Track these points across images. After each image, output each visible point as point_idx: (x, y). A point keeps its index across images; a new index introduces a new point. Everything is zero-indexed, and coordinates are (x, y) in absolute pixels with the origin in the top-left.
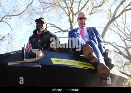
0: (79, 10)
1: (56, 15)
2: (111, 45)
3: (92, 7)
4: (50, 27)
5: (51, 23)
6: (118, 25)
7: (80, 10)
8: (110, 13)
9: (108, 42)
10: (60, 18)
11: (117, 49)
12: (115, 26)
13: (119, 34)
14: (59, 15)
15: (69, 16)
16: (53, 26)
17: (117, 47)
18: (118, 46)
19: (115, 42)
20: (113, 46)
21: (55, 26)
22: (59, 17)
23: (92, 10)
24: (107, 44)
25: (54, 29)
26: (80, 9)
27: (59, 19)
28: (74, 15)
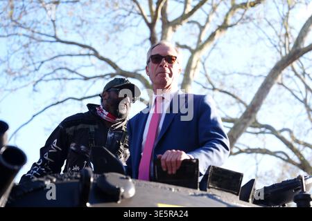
0: (186, 12)
1: (102, 16)
2: (278, 136)
3: (230, 6)
4: (80, 55)
5: (83, 43)
6: (304, 73)
7: (191, 13)
8: (284, 31)
9: (268, 127)
10: (118, 30)
11: (296, 152)
12: (296, 74)
13: (305, 102)
14: (116, 17)
15: (151, 26)
16: (89, 55)
17: (296, 146)
18: (297, 142)
19: (291, 128)
20: (282, 139)
21: (96, 54)
22: (115, 25)
23: (227, 15)
24: (263, 132)
25: (92, 65)
26: (189, 9)
27: (111, 32)
28: (168, 27)
